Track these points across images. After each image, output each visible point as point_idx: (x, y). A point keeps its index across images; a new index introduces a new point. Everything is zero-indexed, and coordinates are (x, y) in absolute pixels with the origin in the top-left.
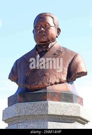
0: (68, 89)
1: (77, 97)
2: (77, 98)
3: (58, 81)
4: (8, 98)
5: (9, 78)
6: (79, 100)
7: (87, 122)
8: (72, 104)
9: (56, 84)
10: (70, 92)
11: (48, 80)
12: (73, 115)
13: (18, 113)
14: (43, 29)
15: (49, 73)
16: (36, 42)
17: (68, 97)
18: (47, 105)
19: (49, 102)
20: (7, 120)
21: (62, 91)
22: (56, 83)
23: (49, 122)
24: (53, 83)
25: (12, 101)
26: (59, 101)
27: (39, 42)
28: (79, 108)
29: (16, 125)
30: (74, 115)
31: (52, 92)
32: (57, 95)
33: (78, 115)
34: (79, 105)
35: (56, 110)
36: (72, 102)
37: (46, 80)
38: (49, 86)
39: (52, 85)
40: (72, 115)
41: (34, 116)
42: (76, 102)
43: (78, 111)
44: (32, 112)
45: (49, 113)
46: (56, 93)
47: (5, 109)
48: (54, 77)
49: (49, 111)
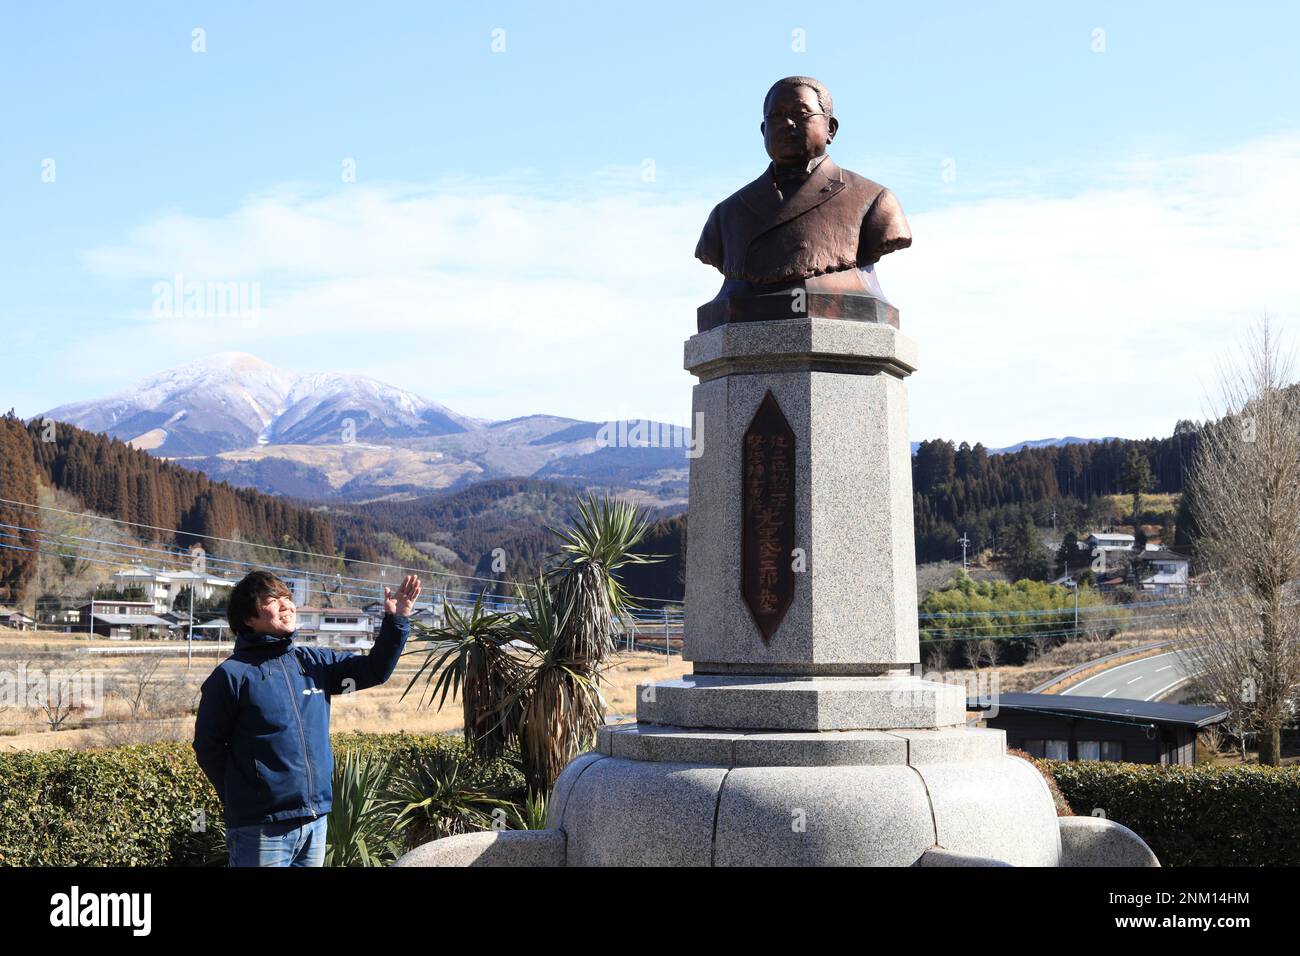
0: (860, 285)
1: (886, 305)
2: (885, 311)
3: (835, 264)
4: (699, 309)
5: (698, 255)
6: (889, 315)
7: (909, 370)
8: (872, 325)
9: (830, 273)
10: (868, 294)
11: (810, 261)
12: (877, 353)
13: (730, 350)
14: (791, 122)
15: (812, 242)
16: (771, 155)
17: (862, 307)
18: (808, 327)
19: (813, 319)
20: (696, 367)
21: (850, 291)
22: (829, 270)
23: (812, 373)
24: (822, 268)
25: (708, 316)
26: (840, 316)
27: (781, 157)
28: (893, 335)
29: (724, 379)
30: (879, 355)
31: (819, 295)
32: (834, 303)
33: (890, 354)
34: (891, 327)
35: (832, 342)
36: (874, 319)
37: (803, 262)
38: (811, 276)
39: (818, 273)
40: (874, 354)
41: (774, 357)
42: (883, 320)
43: (891, 343)
44: (768, 348)
45: (813, 350)
46: (832, 297)
47: (691, 338)
48: (826, 253)
49: (814, 343)
